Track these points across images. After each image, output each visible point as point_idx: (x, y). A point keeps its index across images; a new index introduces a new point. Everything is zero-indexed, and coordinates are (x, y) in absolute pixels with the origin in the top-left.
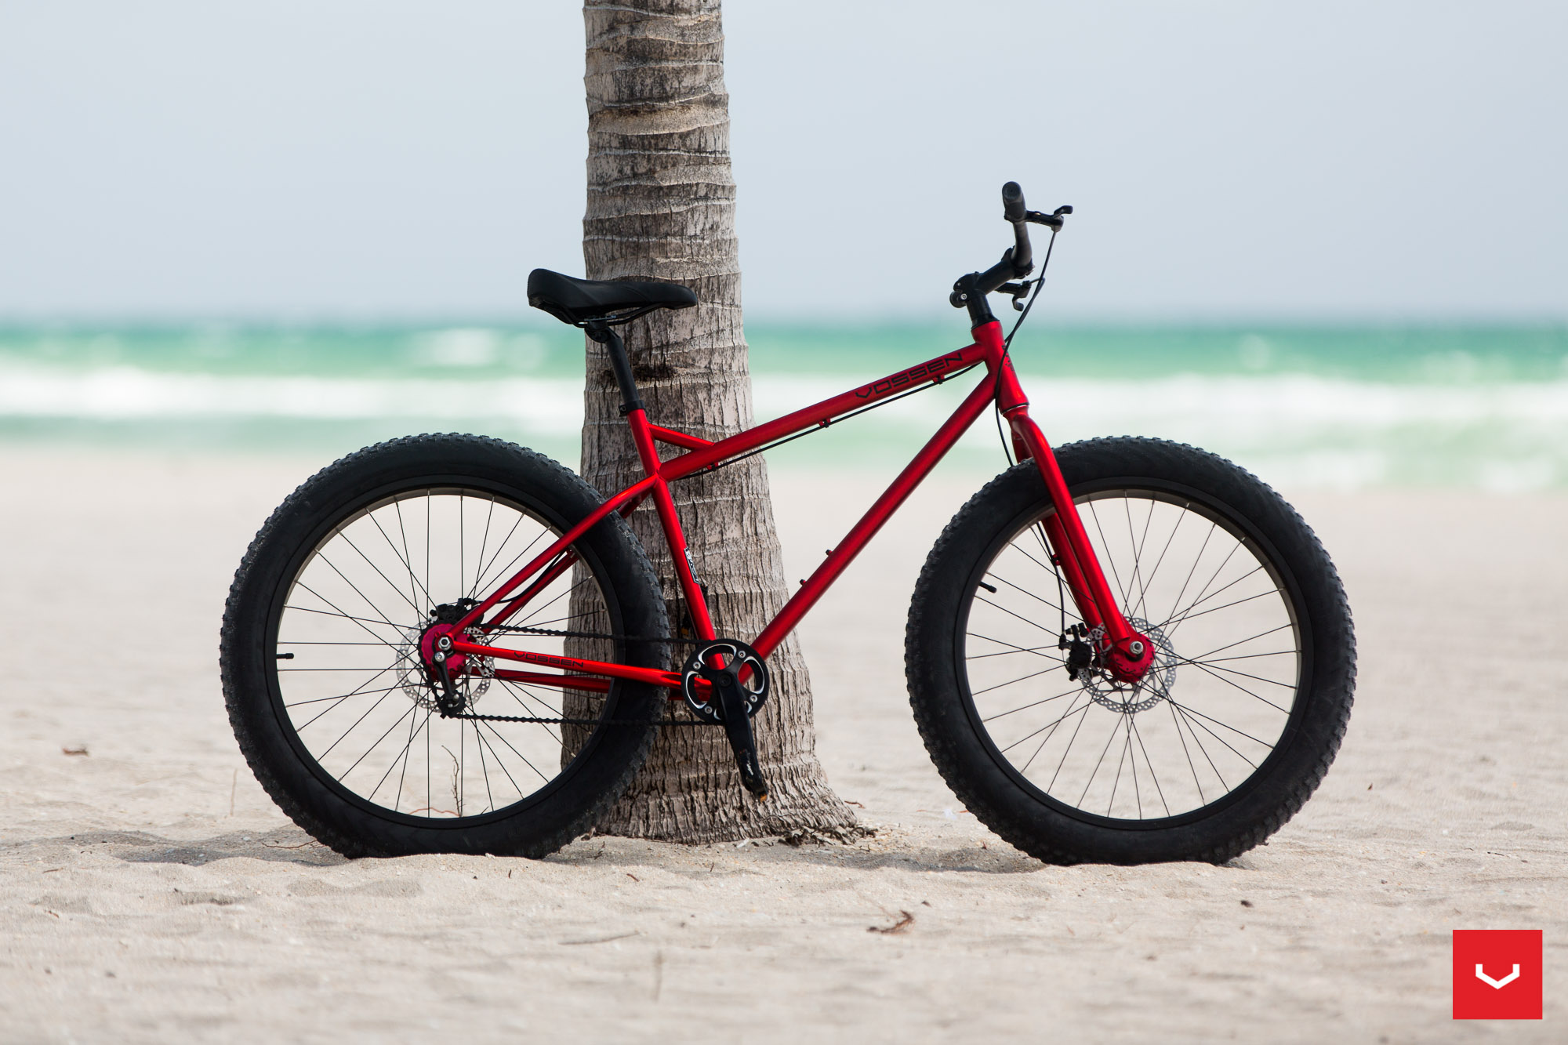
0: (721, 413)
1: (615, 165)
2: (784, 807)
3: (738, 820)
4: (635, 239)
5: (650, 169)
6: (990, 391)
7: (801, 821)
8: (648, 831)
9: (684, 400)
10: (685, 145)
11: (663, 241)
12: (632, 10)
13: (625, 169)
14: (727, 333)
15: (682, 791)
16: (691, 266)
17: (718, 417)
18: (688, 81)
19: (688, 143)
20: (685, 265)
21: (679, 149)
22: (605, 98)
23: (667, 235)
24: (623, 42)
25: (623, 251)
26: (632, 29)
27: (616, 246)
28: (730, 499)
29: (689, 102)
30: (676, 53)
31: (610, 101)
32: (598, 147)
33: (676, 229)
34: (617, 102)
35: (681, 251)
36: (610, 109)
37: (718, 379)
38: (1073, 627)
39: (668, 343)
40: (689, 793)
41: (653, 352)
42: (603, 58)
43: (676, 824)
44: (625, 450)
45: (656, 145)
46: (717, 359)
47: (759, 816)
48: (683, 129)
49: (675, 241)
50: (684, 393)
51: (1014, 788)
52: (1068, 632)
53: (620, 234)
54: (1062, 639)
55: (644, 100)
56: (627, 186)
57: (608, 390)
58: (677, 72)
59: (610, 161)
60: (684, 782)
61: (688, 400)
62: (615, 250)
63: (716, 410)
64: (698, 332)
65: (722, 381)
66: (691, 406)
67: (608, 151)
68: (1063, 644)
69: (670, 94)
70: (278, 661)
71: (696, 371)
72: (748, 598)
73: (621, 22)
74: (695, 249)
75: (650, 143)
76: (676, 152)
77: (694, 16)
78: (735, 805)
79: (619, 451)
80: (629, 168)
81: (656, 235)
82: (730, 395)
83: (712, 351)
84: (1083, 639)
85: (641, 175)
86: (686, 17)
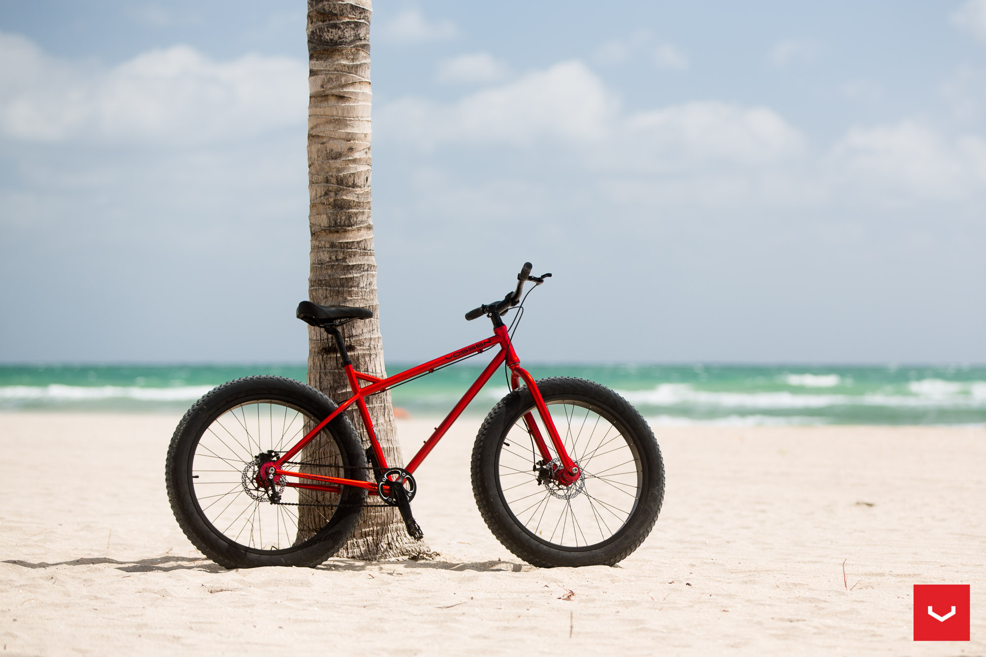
0: (375, 367)
1: (328, 255)
2: (406, 543)
3: (388, 549)
4: (337, 288)
5: (344, 257)
6: (503, 356)
7: (414, 550)
8: (348, 554)
9: (360, 361)
10: (359, 247)
11: (350, 289)
12: (336, 185)
13: (332, 257)
14: (376, 330)
15: (362, 537)
16: (362, 301)
17: (374, 368)
18: (360, 218)
19: (360, 246)
20: (359, 300)
21: (356, 249)
22: (322, 225)
23: (352, 287)
24: (331, 200)
25: (332, 294)
26: (336, 194)
27: (328, 292)
28: (380, 405)
29: (360, 227)
30: (355, 205)
31: (324, 227)
32: (319, 247)
33: (356, 284)
34: (328, 227)
35: (358, 294)
36: (325, 230)
37: (373, 352)
38: (540, 461)
39: (352, 335)
40: (366, 538)
41: (346, 339)
42: (321, 207)
43: (361, 551)
44: (333, 383)
45: (347, 246)
46: (373, 342)
47: (397, 547)
48: (358, 240)
49: (355, 289)
50: (360, 358)
51: (524, 533)
52: (538, 464)
53: (330, 286)
54: (535, 467)
55: (342, 226)
56: (333, 265)
57: (325, 357)
58: (356, 214)
59: (325, 253)
60: (363, 533)
61: (362, 361)
62: (327, 293)
63: (373, 365)
64: (365, 331)
65: (375, 352)
66: (363, 364)
67: (324, 249)
68: (535, 469)
69: (353, 224)
70: (193, 479)
71: (365, 348)
72: (388, 450)
73: (331, 191)
74: (363, 293)
75: (344, 245)
76: (355, 250)
77: (362, 189)
78: (386, 542)
79: (330, 384)
80: (334, 256)
81: (347, 287)
82: (378, 359)
83: (371, 339)
84: (545, 467)
85: (340, 260)
86: (359, 189)
